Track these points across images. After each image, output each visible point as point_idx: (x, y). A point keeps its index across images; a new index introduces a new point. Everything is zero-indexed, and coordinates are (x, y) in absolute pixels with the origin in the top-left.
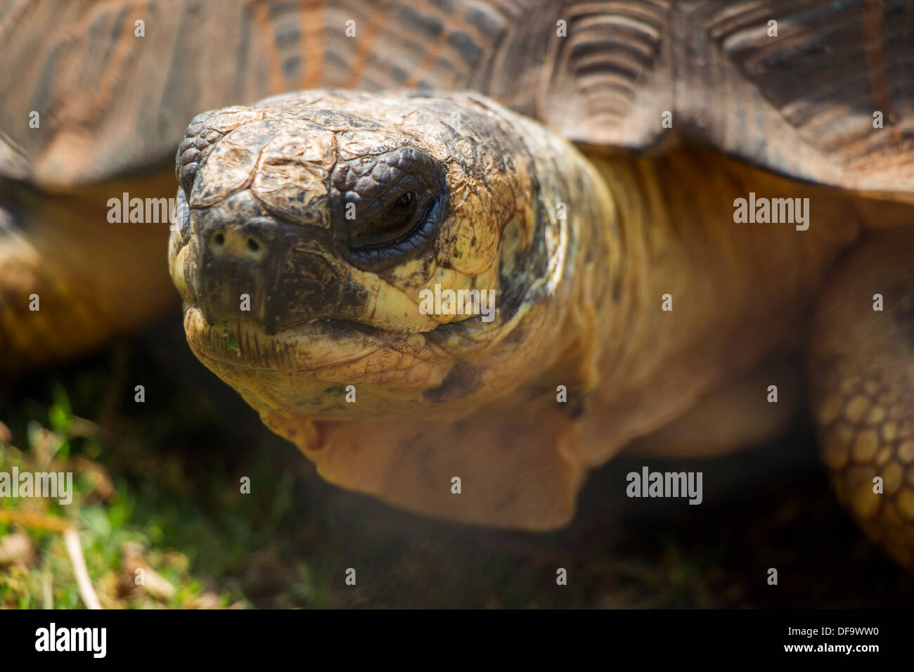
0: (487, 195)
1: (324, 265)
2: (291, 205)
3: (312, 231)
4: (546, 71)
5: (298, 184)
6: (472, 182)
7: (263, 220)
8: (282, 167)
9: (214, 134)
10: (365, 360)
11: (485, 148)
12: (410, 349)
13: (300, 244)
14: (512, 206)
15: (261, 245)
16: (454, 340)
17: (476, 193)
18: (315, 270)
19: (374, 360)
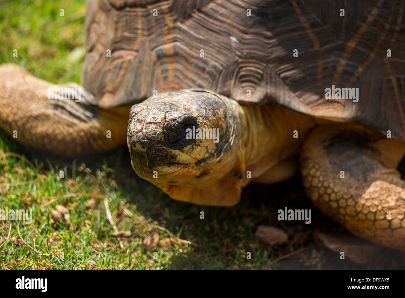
0: (209, 124)
1: (163, 150)
2: (153, 136)
3: (159, 142)
4: (233, 82)
5: (155, 130)
6: (205, 121)
7: (145, 141)
8: (150, 125)
9: (134, 114)
10: (178, 171)
11: (209, 110)
12: (191, 167)
13: (156, 146)
14: (218, 125)
15: (145, 147)
16: (203, 164)
17: (206, 124)
18: (161, 152)
19: (181, 171)
